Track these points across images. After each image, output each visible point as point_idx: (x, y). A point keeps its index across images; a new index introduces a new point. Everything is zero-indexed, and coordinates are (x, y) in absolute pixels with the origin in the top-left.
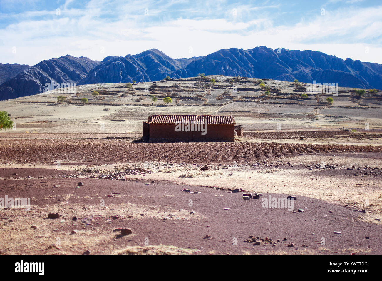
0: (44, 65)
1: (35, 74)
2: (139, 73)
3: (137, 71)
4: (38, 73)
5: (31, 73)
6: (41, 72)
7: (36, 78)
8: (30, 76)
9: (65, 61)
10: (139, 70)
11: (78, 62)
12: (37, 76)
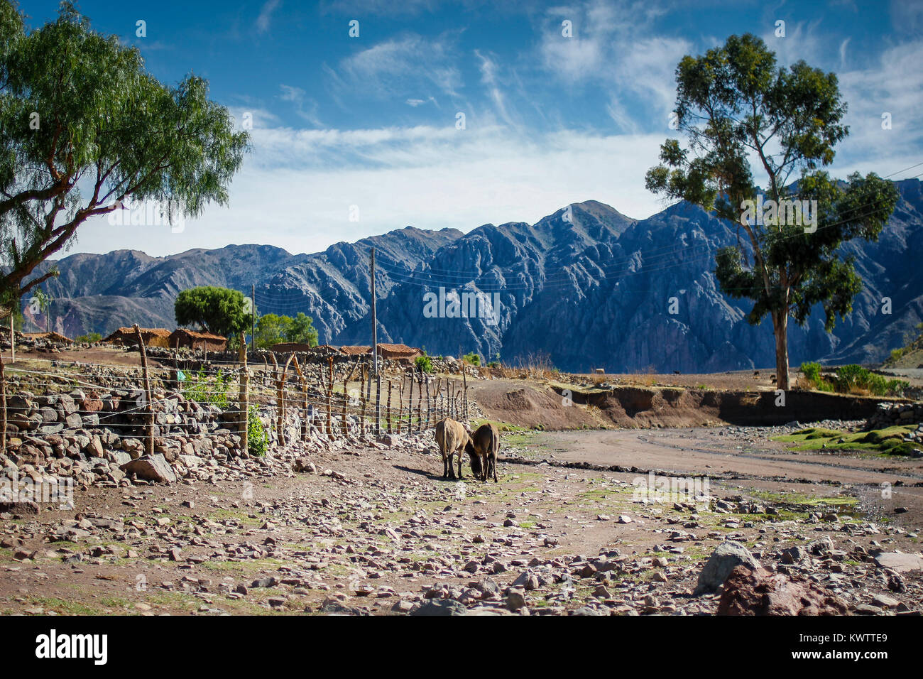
0: (337, 253)
1: (310, 273)
2: (519, 259)
3: (518, 254)
4: (317, 272)
5: (301, 272)
6: (323, 269)
7: (310, 282)
8: (297, 279)
9: (394, 241)
10: (522, 252)
11: (422, 241)
12: (313, 277)
